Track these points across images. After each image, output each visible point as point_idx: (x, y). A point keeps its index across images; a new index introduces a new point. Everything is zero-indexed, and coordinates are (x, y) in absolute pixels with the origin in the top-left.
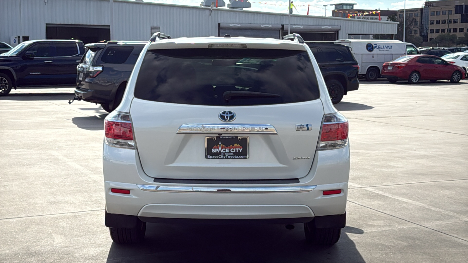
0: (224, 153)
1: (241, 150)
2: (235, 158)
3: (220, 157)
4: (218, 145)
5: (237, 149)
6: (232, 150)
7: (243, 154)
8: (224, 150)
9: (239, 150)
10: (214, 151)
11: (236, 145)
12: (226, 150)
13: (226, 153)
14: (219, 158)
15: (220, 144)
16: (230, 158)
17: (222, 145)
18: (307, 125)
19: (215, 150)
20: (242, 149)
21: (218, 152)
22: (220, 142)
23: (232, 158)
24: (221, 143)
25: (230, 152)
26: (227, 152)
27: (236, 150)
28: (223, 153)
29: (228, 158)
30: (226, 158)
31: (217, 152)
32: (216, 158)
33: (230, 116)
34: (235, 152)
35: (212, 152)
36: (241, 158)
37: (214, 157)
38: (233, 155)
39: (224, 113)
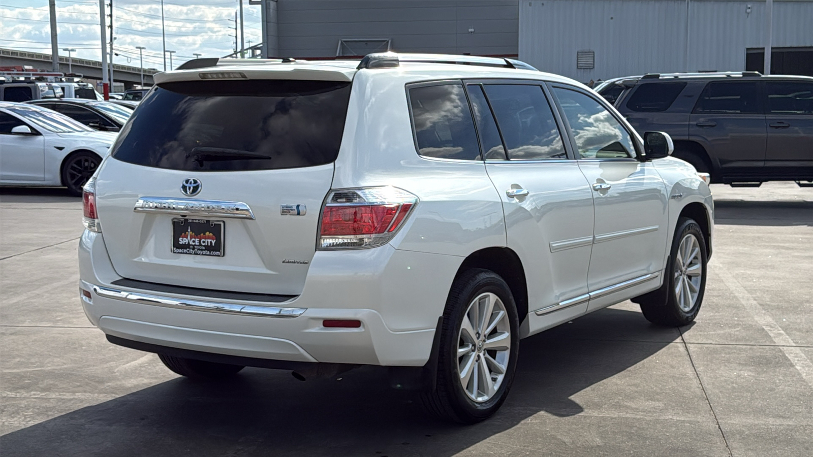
0: (194, 246)
1: (213, 242)
2: (205, 255)
3: (188, 251)
4: (187, 233)
5: (209, 241)
6: (204, 242)
7: (217, 249)
8: (194, 242)
9: (211, 242)
10: (183, 241)
11: (207, 233)
12: (196, 242)
13: (195, 245)
14: (186, 253)
15: (189, 230)
16: (199, 254)
17: (191, 233)
19: (182, 240)
20: (215, 241)
21: (187, 243)
22: (189, 228)
23: (202, 254)
24: (190, 229)
25: (200, 245)
26: (197, 244)
27: (208, 242)
28: (192, 245)
29: (197, 254)
30: (195, 254)
31: (185, 243)
32: (184, 253)
34: (206, 244)
35: (180, 243)
36: (213, 255)
37: (181, 251)
38: (202, 250)
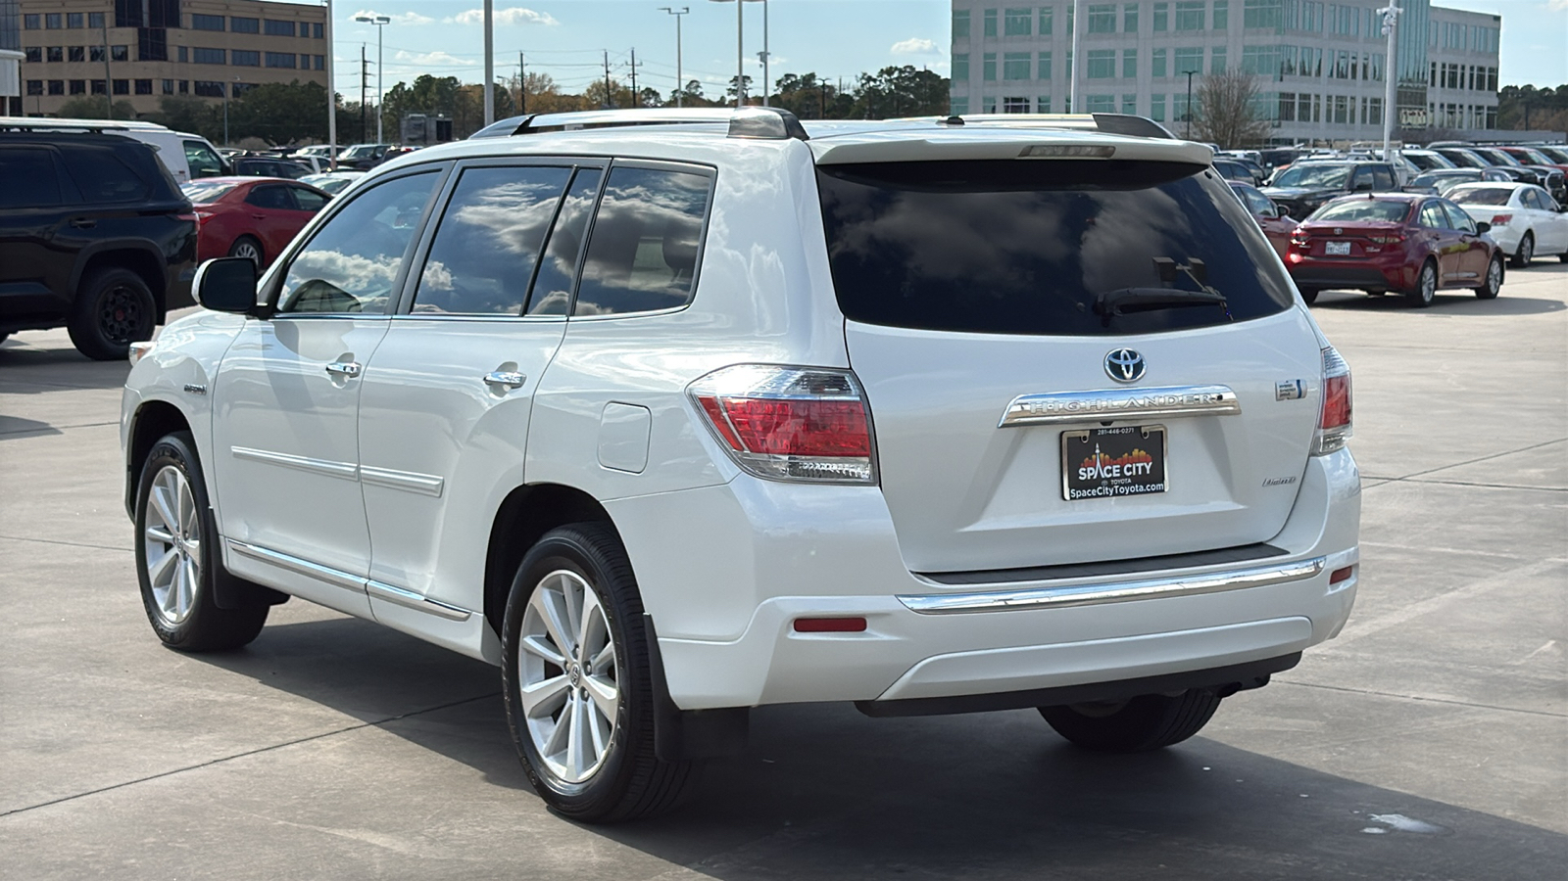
0: (1109, 479)
1: (1148, 468)
2: (1135, 493)
3: (1101, 491)
4: (1094, 456)
5: (1140, 465)
6: (1129, 470)
7: (1152, 480)
8: (1109, 472)
9: (1143, 468)
10: (1085, 474)
11: (1136, 452)
12: (1114, 471)
13: (1112, 478)
14: (1097, 496)
15: (1097, 451)
16: (1124, 494)
17: (1102, 455)
18: (1298, 381)
19: (1086, 472)
20: (1150, 464)
21: (1095, 477)
22: (1097, 446)
23: (1130, 493)
24: (1100, 449)
25: (1123, 476)
26: (1115, 475)
27: (1137, 468)
28: (1106, 479)
29: (1119, 494)
30: (1114, 495)
31: (1092, 477)
32: (1092, 497)
33: (1134, 365)
34: (1134, 473)
35: (1081, 478)
36: (1151, 492)
37: (1085, 493)
38: (1129, 485)
39: (1117, 355)
